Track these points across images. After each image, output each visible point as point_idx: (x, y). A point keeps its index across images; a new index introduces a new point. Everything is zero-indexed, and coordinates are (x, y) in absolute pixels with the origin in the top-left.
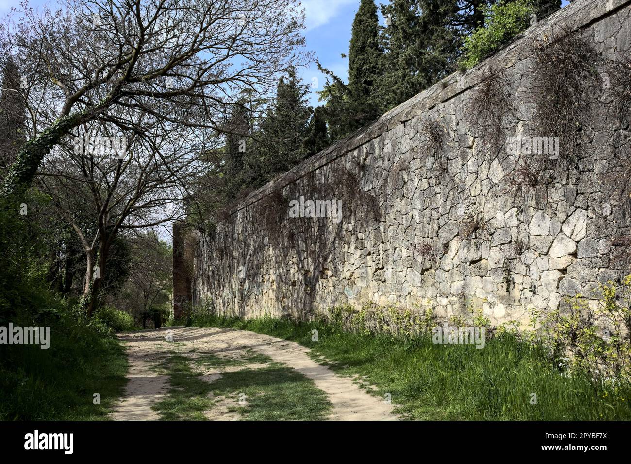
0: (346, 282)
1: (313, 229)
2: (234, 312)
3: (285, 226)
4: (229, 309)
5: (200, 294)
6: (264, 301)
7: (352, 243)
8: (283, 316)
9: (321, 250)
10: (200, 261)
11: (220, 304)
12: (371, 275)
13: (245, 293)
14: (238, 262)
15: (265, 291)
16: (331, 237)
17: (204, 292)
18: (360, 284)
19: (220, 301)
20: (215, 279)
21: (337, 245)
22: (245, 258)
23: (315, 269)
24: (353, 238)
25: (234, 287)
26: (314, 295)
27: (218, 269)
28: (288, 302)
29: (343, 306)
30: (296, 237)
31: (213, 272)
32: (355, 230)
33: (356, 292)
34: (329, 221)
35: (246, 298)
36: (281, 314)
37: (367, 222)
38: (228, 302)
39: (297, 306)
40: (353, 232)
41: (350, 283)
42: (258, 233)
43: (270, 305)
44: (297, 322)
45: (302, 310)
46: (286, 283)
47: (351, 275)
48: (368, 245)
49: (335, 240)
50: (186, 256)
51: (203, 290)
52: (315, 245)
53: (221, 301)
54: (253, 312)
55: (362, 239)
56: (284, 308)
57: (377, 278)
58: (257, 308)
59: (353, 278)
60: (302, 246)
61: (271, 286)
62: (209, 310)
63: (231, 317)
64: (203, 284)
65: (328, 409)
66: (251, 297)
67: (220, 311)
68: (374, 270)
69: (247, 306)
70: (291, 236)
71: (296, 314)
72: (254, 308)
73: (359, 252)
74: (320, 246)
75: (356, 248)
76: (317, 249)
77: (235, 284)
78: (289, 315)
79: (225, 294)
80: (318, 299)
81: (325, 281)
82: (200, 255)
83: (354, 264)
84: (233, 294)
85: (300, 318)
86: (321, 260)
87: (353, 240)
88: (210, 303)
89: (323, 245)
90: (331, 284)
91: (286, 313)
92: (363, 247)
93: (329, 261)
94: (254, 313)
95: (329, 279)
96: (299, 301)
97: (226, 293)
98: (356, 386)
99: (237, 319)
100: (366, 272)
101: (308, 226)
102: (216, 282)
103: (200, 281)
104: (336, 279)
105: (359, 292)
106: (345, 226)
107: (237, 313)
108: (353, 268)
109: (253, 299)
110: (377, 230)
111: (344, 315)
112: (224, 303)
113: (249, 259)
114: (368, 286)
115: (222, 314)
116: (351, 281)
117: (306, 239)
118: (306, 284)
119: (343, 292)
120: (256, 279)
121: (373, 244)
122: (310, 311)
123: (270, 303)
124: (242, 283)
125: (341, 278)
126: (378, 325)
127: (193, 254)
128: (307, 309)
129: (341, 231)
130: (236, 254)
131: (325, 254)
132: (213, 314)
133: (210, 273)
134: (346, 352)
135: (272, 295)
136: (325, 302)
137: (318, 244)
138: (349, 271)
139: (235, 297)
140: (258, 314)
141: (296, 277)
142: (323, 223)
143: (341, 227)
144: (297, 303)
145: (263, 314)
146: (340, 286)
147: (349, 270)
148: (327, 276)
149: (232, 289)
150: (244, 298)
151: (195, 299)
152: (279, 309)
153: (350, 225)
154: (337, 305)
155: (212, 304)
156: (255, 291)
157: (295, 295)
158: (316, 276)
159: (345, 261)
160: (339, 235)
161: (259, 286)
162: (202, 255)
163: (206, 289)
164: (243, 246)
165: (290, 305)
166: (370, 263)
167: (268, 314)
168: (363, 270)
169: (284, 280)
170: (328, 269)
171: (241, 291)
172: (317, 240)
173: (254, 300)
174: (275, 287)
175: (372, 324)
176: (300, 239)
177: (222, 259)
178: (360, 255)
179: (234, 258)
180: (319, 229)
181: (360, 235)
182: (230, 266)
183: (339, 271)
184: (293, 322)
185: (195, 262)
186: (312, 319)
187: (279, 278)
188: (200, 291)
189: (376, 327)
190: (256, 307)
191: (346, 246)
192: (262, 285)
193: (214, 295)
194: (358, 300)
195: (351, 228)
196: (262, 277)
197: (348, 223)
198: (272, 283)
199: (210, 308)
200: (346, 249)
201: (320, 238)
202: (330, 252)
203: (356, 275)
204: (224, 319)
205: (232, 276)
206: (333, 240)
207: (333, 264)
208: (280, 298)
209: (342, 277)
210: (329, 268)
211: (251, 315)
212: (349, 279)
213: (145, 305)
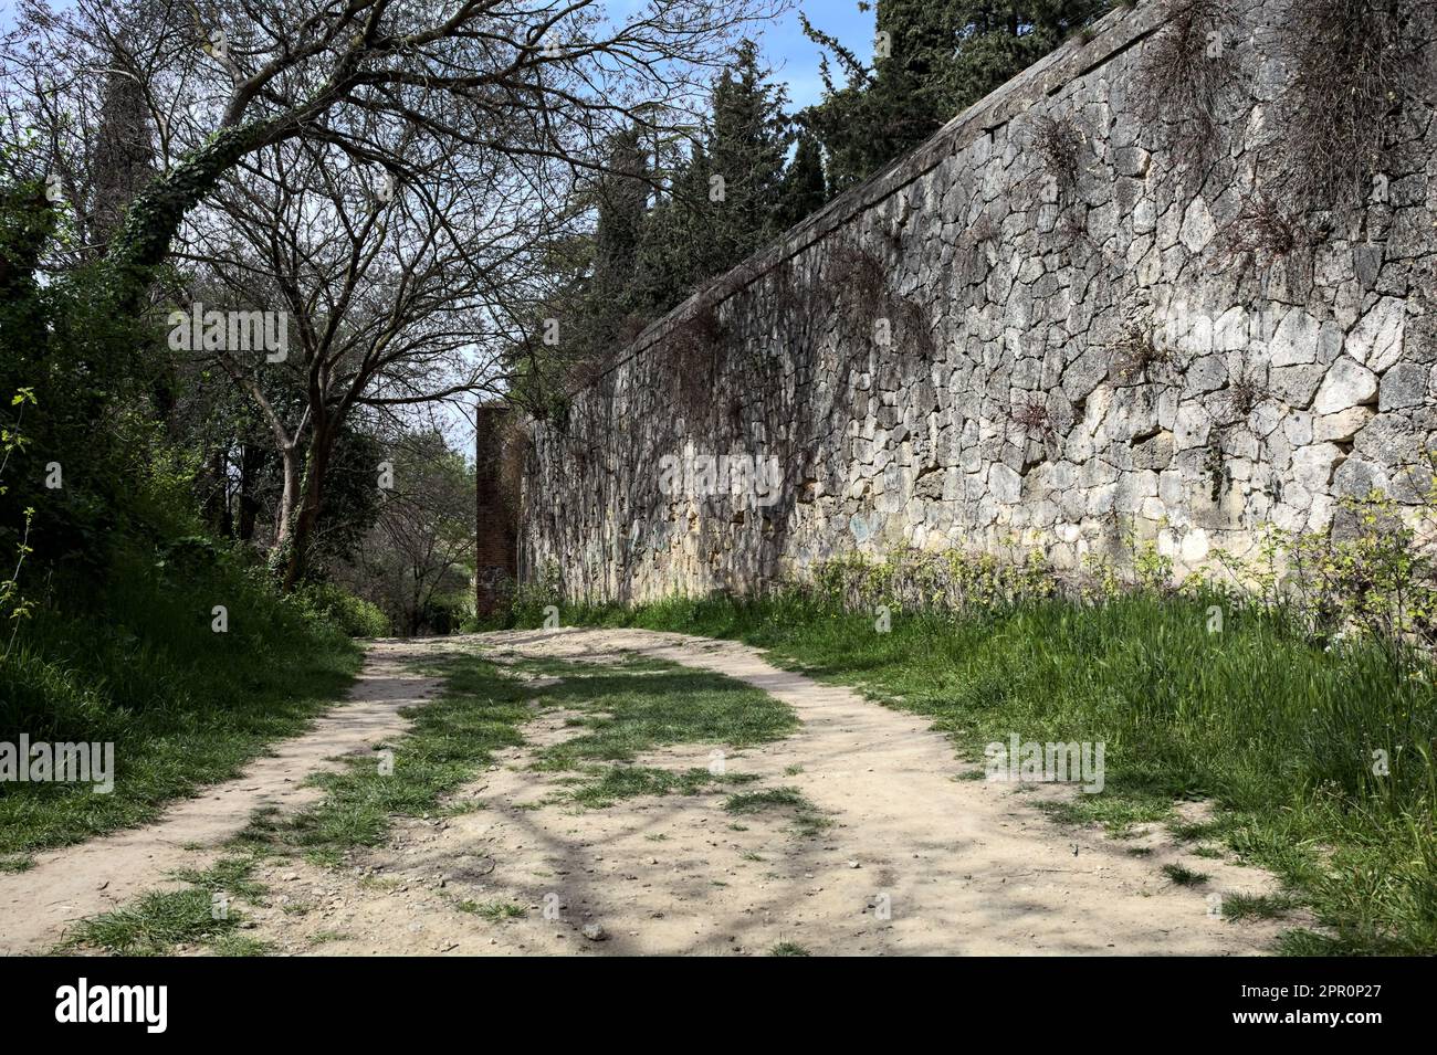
0: (853, 505)
1: (783, 392)
2: (607, 593)
3: (722, 391)
4: (596, 587)
5: (534, 560)
6: (673, 562)
7: (869, 416)
8: (713, 592)
9: (800, 438)
10: (535, 485)
11: (577, 578)
12: (909, 485)
13: (633, 548)
14: (618, 480)
15: (675, 540)
16: (823, 407)
17: (541, 551)
18: (883, 506)
19: (578, 571)
20: (566, 524)
21: (835, 423)
22: (632, 470)
23: (786, 480)
24: (872, 405)
25: (608, 537)
26: (782, 541)
27: (575, 501)
28: (725, 561)
29: (846, 558)
30: (745, 413)
31: (563, 507)
32: (876, 386)
33: (875, 525)
34: (818, 371)
35: (634, 558)
36: (710, 588)
37: (904, 365)
38: (594, 571)
39: (744, 569)
40: (871, 392)
41: (862, 507)
42: (663, 408)
43: (685, 571)
44: (744, 601)
45: (756, 576)
46: (722, 519)
47: (866, 490)
48: (904, 416)
49: (831, 412)
50: (506, 475)
51: (541, 548)
52: (788, 427)
53: (580, 571)
54: (649, 589)
55: (891, 406)
56: (716, 576)
57: (924, 490)
58: (658, 580)
59: (869, 495)
60: (759, 431)
61: (690, 528)
62: (552, 592)
63: (600, 604)
64: (542, 535)
65: (788, 726)
66: (644, 556)
67: (576, 592)
68: (917, 473)
69: (636, 576)
70: (736, 412)
71: (742, 587)
72: (650, 580)
73: (883, 436)
74: (798, 428)
75: (878, 426)
76: (791, 437)
77: (611, 528)
78: (727, 590)
79: (589, 555)
80: (792, 549)
81: (807, 507)
82: (534, 472)
83: (871, 464)
84: (606, 553)
85: (749, 595)
86: (800, 461)
87: (871, 409)
88: (556, 575)
89: (805, 426)
90: (820, 513)
91: (721, 586)
92: (894, 424)
93: (817, 460)
94: (651, 589)
95: (817, 502)
96: (750, 556)
97: (591, 551)
98: (859, 698)
99: (613, 605)
100: (899, 479)
101: (773, 384)
102: (568, 530)
103: (534, 529)
104: (832, 500)
105: (881, 526)
106: (854, 378)
107: (613, 595)
108: (869, 473)
109: (648, 561)
110: (926, 381)
111: (848, 577)
112: (585, 573)
113: (642, 470)
114: (902, 511)
115: (582, 598)
116: (865, 503)
117: (767, 416)
118: (765, 518)
119: (848, 528)
120: (656, 514)
121: (916, 413)
122: (772, 578)
123: (685, 566)
124: (625, 528)
125: (844, 497)
126: (921, 597)
127: (519, 471)
128: (767, 573)
129: (845, 390)
130: (613, 462)
131: (810, 445)
132: (562, 600)
133: (557, 511)
134: (846, 649)
135: (691, 548)
136: (806, 554)
137: (794, 425)
138: (861, 481)
139: (611, 559)
140: (660, 593)
141: (744, 502)
142: (807, 375)
143: (846, 382)
144: (746, 561)
145: (670, 591)
146: (841, 516)
147: (861, 477)
148: (813, 495)
149: (604, 540)
150: (630, 560)
151: (524, 571)
152: (704, 577)
153: (866, 376)
154: (833, 557)
155: (560, 578)
156: (653, 541)
157: (742, 545)
158: (787, 497)
159: (853, 459)
160: (840, 402)
161: (662, 529)
162: (539, 471)
163: (547, 546)
164: (630, 442)
165: (730, 566)
166: (909, 458)
167: (682, 590)
168: (892, 476)
169: (718, 513)
170: (814, 480)
171: (624, 545)
172: (791, 414)
173: (651, 561)
174: (697, 529)
175: (908, 594)
176: (755, 416)
177: (583, 477)
178: (887, 443)
179: (609, 472)
180: (796, 392)
181: (887, 397)
182: (599, 492)
183: (840, 481)
184: (736, 605)
185: (524, 489)
186: (777, 592)
187: (706, 507)
188: (533, 552)
189: (917, 599)
190: (656, 576)
191: (856, 424)
192: (669, 528)
193: (564, 558)
194: (879, 544)
195: (868, 383)
196: (670, 509)
197: (861, 372)
198: (691, 520)
199: (555, 587)
200: (855, 432)
201: (800, 412)
202: (820, 439)
203: (875, 489)
204: (586, 609)
205: (603, 511)
206: (827, 412)
207: (827, 468)
208: (708, 552)
209: (845, 494)
210: (818, 478)
211: (643, 595)
212: (861, 499)
213: (417, 596)
